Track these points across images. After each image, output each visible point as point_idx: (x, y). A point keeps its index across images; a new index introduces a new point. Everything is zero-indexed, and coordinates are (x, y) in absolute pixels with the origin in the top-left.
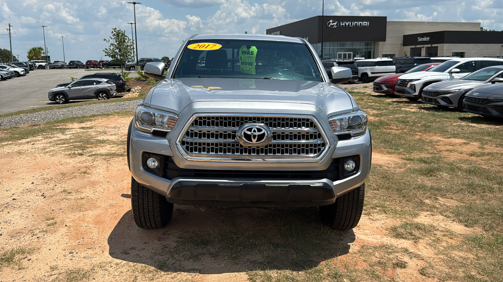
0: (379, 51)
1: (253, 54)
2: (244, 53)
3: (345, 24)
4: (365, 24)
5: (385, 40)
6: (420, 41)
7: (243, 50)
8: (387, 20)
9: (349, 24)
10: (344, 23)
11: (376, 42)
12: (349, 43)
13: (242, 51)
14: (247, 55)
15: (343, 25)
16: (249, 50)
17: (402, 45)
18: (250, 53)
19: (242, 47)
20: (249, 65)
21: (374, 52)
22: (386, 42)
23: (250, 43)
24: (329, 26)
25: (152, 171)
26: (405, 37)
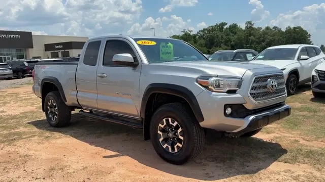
0: (30, 55)
1: (170, 47)
3: (2, 36)
8: (32, 34)
9: (5, 36)
11: (27, 49)
13: (162, 46)
14: (166, 48)
16: (167, 45)
17: (45, 51)
18: (168, 47)
19: (162, 43)
20: (168, 54)
21: (26, 56)
22: (34, 49)
23: (167, 41)
25: (231, 115)
26: (46, 45)
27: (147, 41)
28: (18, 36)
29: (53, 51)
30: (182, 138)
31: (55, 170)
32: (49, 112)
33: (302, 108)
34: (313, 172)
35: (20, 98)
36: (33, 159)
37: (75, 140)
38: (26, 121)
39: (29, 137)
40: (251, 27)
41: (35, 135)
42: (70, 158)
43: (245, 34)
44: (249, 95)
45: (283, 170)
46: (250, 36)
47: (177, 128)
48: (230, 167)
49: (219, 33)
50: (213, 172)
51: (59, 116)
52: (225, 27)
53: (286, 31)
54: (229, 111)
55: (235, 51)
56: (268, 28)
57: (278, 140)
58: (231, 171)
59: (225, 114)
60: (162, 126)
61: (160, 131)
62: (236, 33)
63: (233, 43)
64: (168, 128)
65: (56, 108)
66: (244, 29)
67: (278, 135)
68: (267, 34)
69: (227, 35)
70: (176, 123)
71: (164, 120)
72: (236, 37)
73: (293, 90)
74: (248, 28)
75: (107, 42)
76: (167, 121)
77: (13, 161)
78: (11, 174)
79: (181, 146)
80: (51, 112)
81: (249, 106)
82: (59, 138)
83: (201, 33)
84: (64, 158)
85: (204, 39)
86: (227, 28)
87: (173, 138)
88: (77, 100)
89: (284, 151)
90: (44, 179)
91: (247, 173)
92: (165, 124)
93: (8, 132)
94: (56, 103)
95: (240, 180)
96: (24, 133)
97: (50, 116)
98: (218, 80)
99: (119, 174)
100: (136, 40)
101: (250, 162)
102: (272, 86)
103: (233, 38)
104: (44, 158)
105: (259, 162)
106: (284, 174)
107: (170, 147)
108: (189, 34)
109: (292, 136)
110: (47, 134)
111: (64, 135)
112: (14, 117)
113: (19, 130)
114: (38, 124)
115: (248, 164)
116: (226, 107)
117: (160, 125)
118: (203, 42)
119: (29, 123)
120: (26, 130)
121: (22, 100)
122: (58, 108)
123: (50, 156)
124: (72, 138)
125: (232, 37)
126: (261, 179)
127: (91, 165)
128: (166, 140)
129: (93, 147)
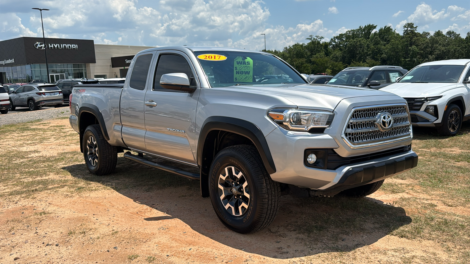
0: (91, 72)
1: (249, 64)
2: (238, 63)
3: (54, 46)
4: (74, 46)
5: (95, 62)
6: (127, 63)
7: (238, 60)
8: (94, 44)
9: (58, 46)
10: (52, 45)
11: (86, 64)
12: (59, 64)
13: (237, 62)
14: (242, 65)
15: (51, 47)
16: (244, 61)
17: (112, 67)
18: (246, 63)
19: (237, 58)
20: (245, 74)
21: (86, 73)
22: (96, 64)
23: (244, 55)
24: (37, 48)
25: (315, 165)
26: (113, 59)
27: (213, 55)
28: (75, 46)
29: (123, 68)
30: (248, 196)
31: (74, 233)
32: (88, 153)
33: (460, 156)
34: (437, 252)
35: (64, 132)
36: (52, 218)
37: (116, 193)
38: (61, 165)
39: (58, 187)
40: (412, 32)
41: (65, 185)
42: (100, 219)
43: (403, 42)
44: (343, 136)
45: (393, 248)
46: (411, 45)
47: (242, 180)
48: (316, 240)
49: (363, 41)
50: (289, 246)
51: (101, 159)
52: (373, 32)
53: (467, 38)
54: (312, 158)
55: (371, 69)
56: (438, 34)
57: (404, 203)
58: (314, 246)
59: (306, 163)
60: (224, 178)
61: (222, 184)
62: (388, 41)
63: (384, 55)
64: (231, 180)
65: (97, 149)
66: (401, 34)
67: (406, 196)
68: (437, 42)
69: (376, 43)
70: (240, 174)
71: (226, 169)
72: (389, 46)
73: (454, 128)
74: (408, 34)
75: (160, 56)
76: (230, 171)
77: (25, 220)
78: (18, 237)
79: (246, 206)
80: (91, 154)
81: (343, 153)
82: (95, 190)
83: (336, 41)
84: (92, 218)
85: (341, 50)
86: (375, 33)
87: (238, 196)
88: (122, 138)
89: (407, 220)
90: (57, 245)
91: (337, 250)
92: (227, 175)
93: (31, 180)
94: (97, 142)
95: (323, 259)
96: (53, 181)
97: (90, 159)
98: (297, 113)
99: (158, 243)
100: (196, 53)
101: (347, 234)
102: (384, 123)
103: (386, 48)
104: (67, 217)
105: (362, 235)
106: (393, 253)
107: (233, 208)
108: (319, 43)
109: (429, 197)
110: (82, 183)
111: (102, 186)
112: (48, 159)
113: (47, 178)
114: (74, 170)
115: (345, 237)
116: (307, 152)
117: (221, 176)
118: (338, 53)
119: (64, 168)
120: (57, 177)
121: (65, 136)
122: (99, 148)
123: (76, 215)
124: (112, 190)
125: (383, 47)
126: (355, 259)
127: (125, 229)
128: (228, 198)
129: (136, 204)
